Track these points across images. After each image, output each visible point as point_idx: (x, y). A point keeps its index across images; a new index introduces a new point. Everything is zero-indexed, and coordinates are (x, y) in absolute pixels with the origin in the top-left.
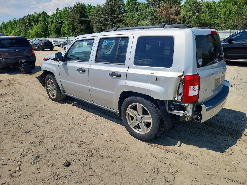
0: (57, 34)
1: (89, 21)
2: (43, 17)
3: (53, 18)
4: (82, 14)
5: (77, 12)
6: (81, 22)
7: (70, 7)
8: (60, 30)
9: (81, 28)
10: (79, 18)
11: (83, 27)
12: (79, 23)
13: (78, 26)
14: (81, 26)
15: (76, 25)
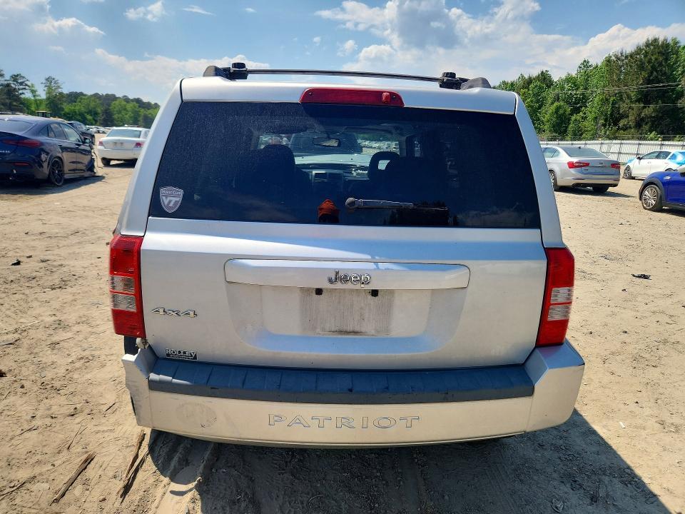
0: (555, 131)
1: (678, 93)
2: (536, 86)
3: (563, 88)
4: (657, 71)
5: (641, 67)
6: (645, 98)
7: (621, 54)
8: (569, 119)
9: (639, 115)
10: (641, 84)
11: (650, 110)
12: (638, 101)
13: (633, 109)
14: (644, 107)
15: (623, 107)
